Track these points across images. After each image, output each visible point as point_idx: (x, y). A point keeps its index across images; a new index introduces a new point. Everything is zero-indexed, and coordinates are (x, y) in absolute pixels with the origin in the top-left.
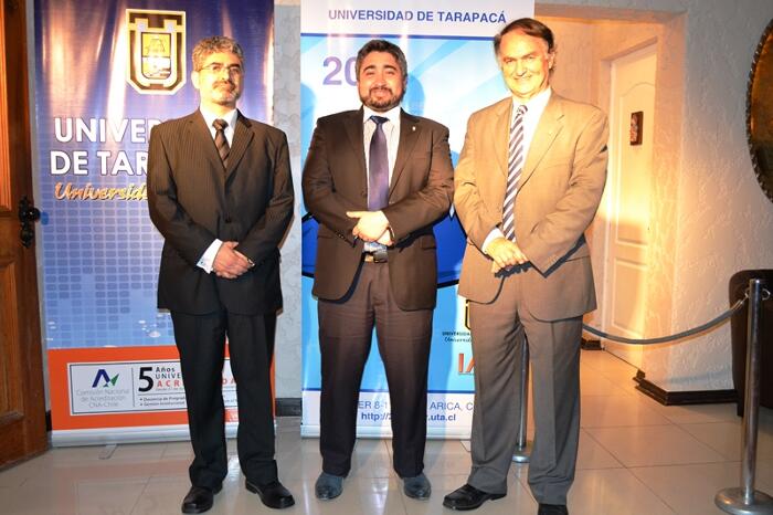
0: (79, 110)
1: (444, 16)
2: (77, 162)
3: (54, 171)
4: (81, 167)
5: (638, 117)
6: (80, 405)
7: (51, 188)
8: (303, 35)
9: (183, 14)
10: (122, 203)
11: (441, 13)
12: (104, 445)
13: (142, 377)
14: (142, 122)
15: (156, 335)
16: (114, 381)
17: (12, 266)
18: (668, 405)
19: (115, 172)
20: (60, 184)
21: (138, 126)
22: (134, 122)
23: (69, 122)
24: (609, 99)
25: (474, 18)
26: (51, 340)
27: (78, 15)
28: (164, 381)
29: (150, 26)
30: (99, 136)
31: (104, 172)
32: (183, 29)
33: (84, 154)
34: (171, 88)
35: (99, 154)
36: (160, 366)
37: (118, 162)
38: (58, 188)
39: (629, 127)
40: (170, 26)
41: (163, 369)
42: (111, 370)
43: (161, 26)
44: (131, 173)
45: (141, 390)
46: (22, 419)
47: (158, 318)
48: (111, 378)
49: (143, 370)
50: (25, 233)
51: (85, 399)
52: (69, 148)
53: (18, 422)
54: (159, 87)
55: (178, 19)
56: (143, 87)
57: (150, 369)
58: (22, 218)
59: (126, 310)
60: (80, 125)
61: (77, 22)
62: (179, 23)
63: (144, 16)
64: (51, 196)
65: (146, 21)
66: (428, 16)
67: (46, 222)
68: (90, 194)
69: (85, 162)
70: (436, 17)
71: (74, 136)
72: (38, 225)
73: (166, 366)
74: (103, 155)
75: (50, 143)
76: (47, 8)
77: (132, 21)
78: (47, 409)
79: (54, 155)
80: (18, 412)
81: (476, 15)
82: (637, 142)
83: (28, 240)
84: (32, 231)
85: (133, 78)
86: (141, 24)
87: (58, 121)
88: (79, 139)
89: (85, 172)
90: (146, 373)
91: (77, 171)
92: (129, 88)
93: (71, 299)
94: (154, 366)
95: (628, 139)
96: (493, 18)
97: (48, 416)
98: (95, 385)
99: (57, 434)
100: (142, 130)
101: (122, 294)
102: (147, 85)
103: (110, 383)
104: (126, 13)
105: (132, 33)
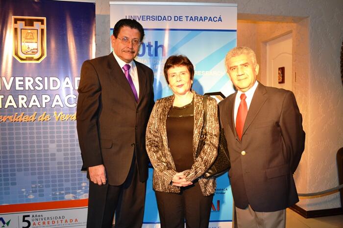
1: (189, 19)
5: (282, 70)
9: (45, 19)
10: (11, 124)
11: (187, 17)
13: (24, 221)
14: (22, 78)
15: (32, 197)
16: (8, 224)
18: (307, 218)
19: (6, 107)
21: (19, 81)
22: (17, 79)
24: (266, 61)
25: (205, 19)
28: (36, 222)
29: (26, 25)
32: (45, 27)
34: (38, 59)
36: (34, 214)
37: (8, 101)
39: (278, 75)
40: (37, 25)
41: (36, 216)
42: (6, 218)
43: (32, 25)
44: (15, 107)
47: (32, 188)
48: (6, 222)
49: (24, 217)
54: (31, 59)
55: (42, 21)
56: (22, 59)
57: (29, 216)
59: (14, 184)
62: (43, 24)
63: (22, 20)
66: (180, 19)
70: (184, 19)
73: (38, 214)
77: (16, 22)
81: (206, 18)
82: (282, 82)
85: (16, 54)
86: (21, 24)
90: (26, 219)
92: (14, 59)
94: (31, 214)
95: (277, 81)
96: (215, 19)
100: (22, 83)
101: (12, 175)
102: (25, 58)
103: (6, 225)
104: (12, 18)
105: (16, 30)
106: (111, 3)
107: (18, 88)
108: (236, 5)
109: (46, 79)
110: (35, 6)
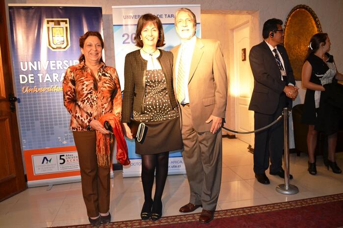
0: (30, 58)
1: (167, 16)
2: (30, 78)
3: (21, 82)
4: (32, 80)
5: (244, 50)
6: (37, 171)
7: (21, 89)
8: (114, 25)
9: (68, 20)
10: (48, 93)
12: (48, 186)
13: (61, 159)
14: (54, 62)
15: (65, 142)
16: (50, 161)
17: (8, 120)
19: (45, 81)
20: (24, 87)
22: (51, 62)
23: (26, 63)
26: (25, 147)
27: (27, 22)
28: (69, 160)
29: (55, 25)
30: (38, 68)
31: (41, 81)
32: (68, 25)
33: (33, 75)
34: (65, 48)
35: (38, 75)
36: (67, 154)
37: (46, 77)
38: (23, 88)
39: (241, 54)
40: (63, 24)
41: (69, 155)
42: (49, 157)
43: (59, 24)
44: (51, 81)
45: (61, 164)
46: (15, 177)
47: (65, 136)
49: (61, 156)
50: (12, 107)
51: (39, 169)
52: (27, 73)
53: (14, 179)
54: (60, 48)
55: (66, 22)
57: (64, 156)
58: (10, 101)
59: (53, 134)
60: (30, 64)
61: (26, 25)
62: (66, 23)
63: (52, 21)
64: (21, 92)
65: (53, 23)
66: (161, 16)
67: (19, 102)
68: (36, 90)
69: (33, 78)
70: (164, 16)
71: (28, 68)
72: (16, 103)
73: (70, 154)
74: (40, 75)
75: (19, 72)
76: (15, 20)
77: (48, 23)
78: (25, 174)
79: (21, 76)
80: (14, 175)
82: (244, 60)
83: (13, 109)
84: (14, 106)
85: (50, 45)
86: (51, 24)
87: (21, 63)
88: (30, 69)
89: (33, 82)
90: (62, 157)
91: (30, 82)
92: (48, 49)
93: (31, 131)
94: (65, 154)
95: (241, 59)
97: (26, 176)
98: (43, 163)
99: (29, 183)
100: (54, 65)
101: (51, 128)
102: (55, 47)
103: (48, 162)
104: (45, 20)
105: (48, 28)
106: (113, 7)
107: (52, 68)
108: (200, 5)
109: (71, 61)
110: (60, 11)
